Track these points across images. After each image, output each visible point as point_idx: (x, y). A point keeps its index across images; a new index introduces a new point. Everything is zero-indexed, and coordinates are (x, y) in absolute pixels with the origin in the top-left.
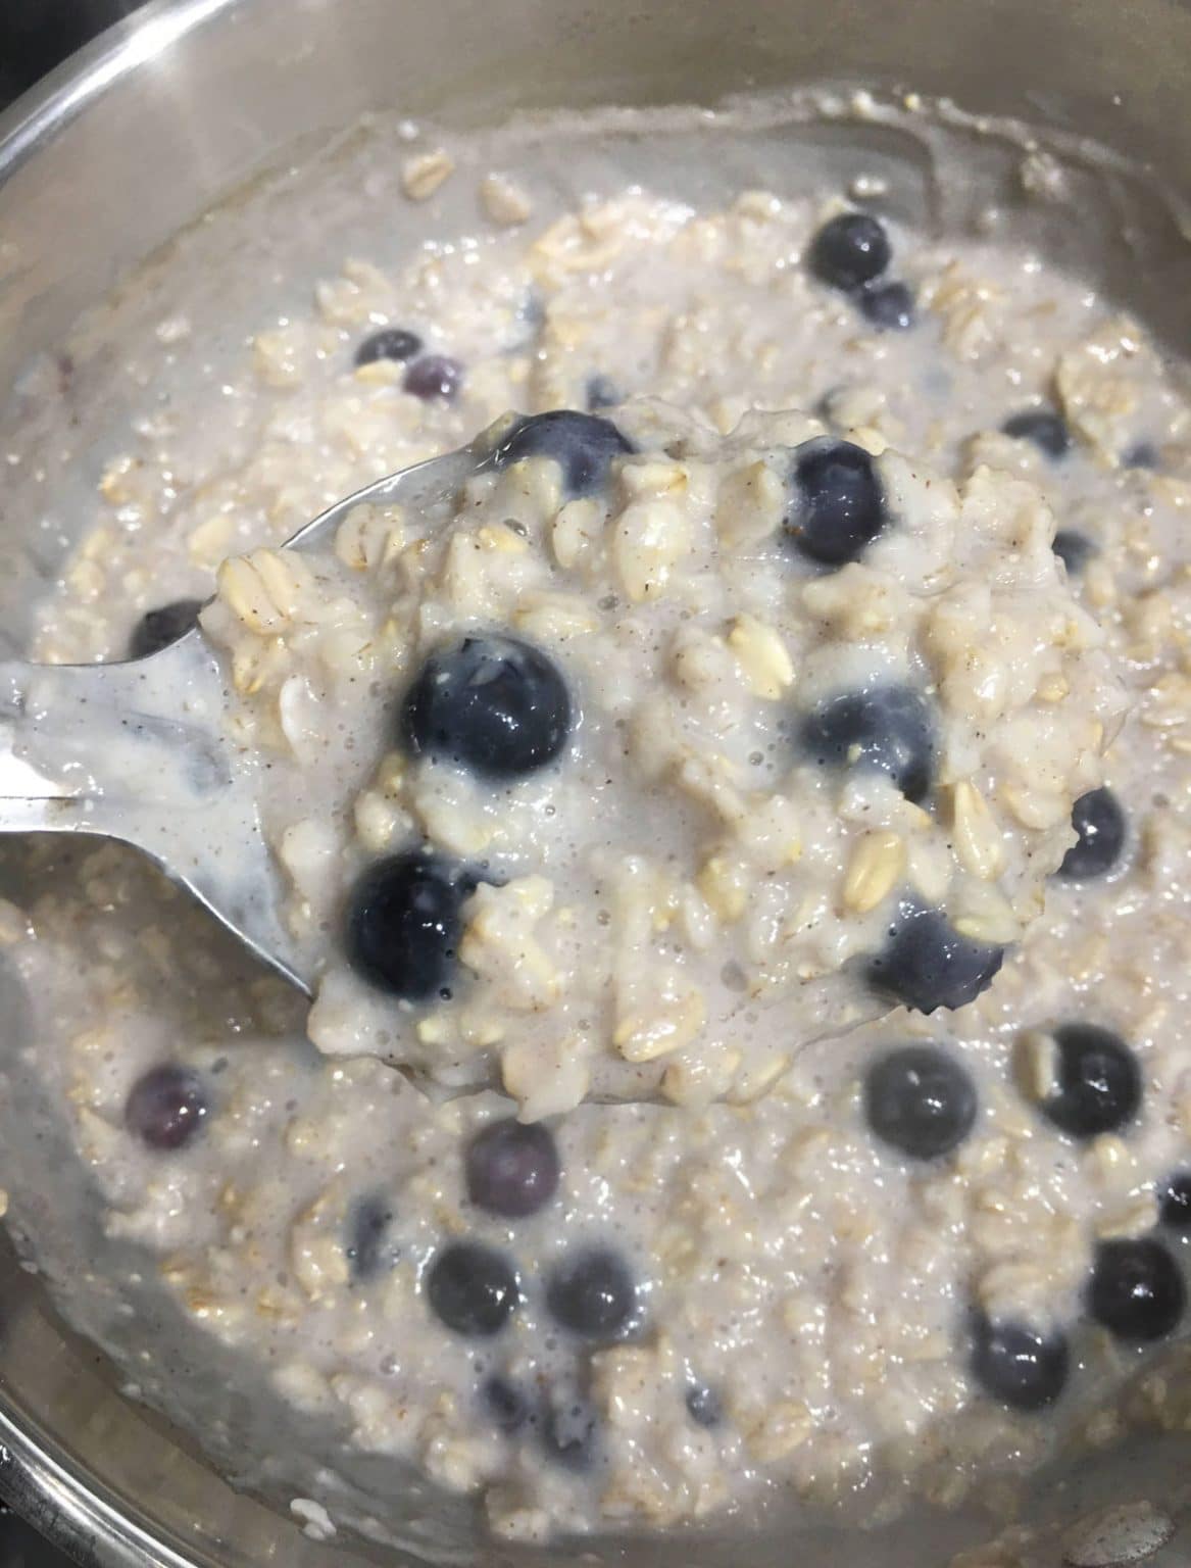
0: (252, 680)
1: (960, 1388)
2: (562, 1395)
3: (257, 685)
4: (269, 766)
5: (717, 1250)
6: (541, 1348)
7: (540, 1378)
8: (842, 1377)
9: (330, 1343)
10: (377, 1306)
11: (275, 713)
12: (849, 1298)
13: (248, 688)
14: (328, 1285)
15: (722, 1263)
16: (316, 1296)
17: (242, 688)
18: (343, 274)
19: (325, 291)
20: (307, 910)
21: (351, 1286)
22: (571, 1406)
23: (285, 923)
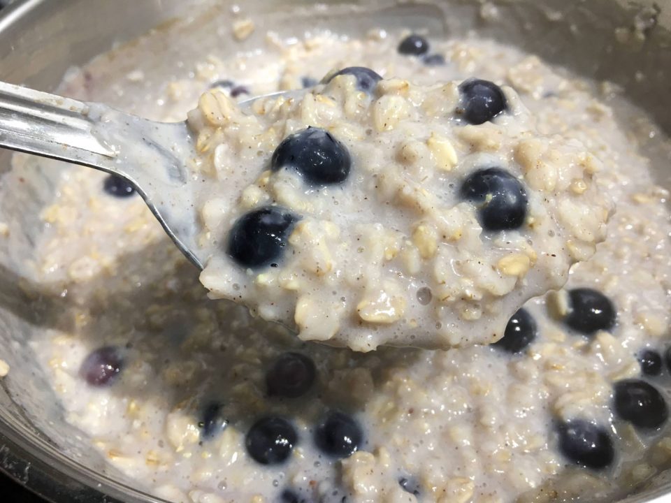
0: (205, 146)
1: (555, 462)
2: (325, 487)
3: (207, 148)
4: (204, 181)
5: (408, 404)
6: (311, 466)
7: (312, 483)
8: (487, 463)
9: (188, 477)
10: (216, 452)
11: (212, 157)
12: (485, 420)
13: (202, 150)
14: (187, 443)
15: (411, 411)
16: (180, 449)
17: (199, 149)
18: (209, 62)
19: (200, 67)
20: (209, 235)
21: (201, 443)
22: (332, 491)
23: (197, 242)
